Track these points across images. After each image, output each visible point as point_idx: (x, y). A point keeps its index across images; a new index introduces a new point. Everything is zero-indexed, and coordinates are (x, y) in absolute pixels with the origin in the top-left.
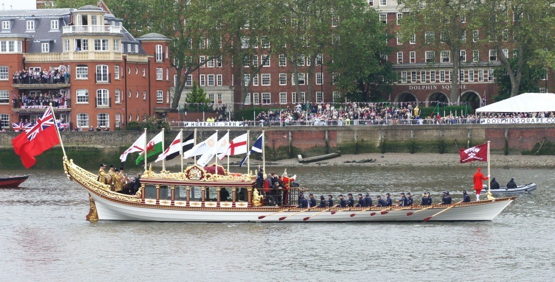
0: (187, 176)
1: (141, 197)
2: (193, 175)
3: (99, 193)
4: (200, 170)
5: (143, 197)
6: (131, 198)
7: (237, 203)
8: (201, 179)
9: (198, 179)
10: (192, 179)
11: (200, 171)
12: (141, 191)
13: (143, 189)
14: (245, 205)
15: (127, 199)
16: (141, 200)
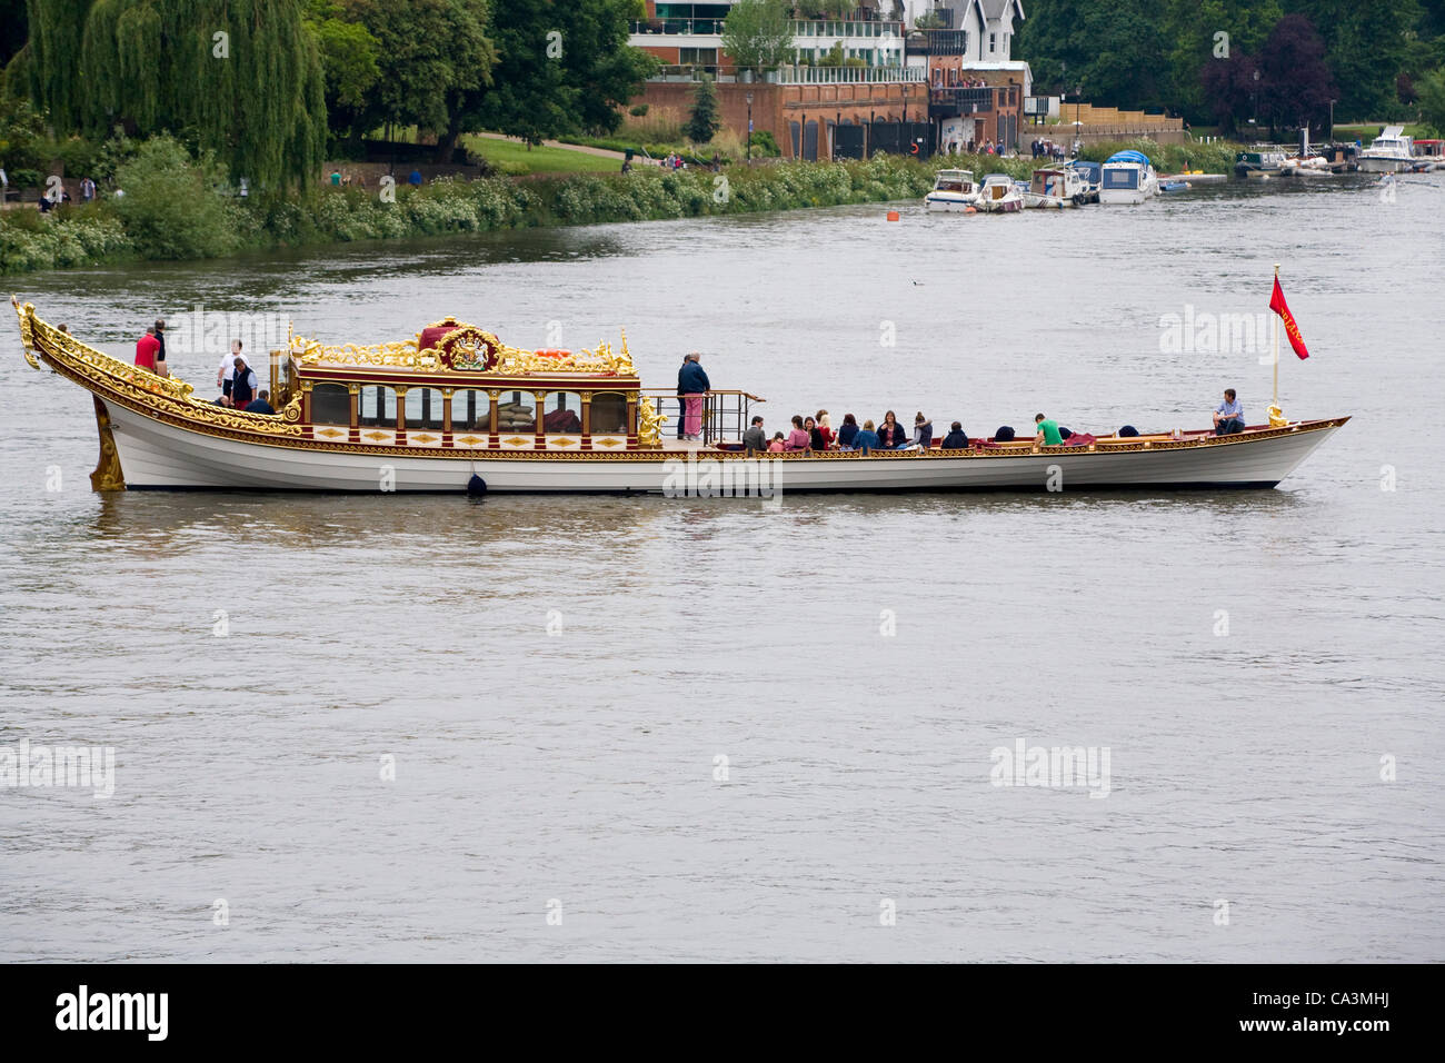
0: (446, 360)
1: (301, 422)
2: (464, 355)
3: (152, 406)
4: (484, 341)
5: (307, 420)
6: (268, 422)
7: (595, 439)
8: (487, 367)
9: (478, 368)
10: (459, 367)
11: (485, 346)
12: (301, 402)
13: (308, 397)
14: (621, 442)
15: (252, 425)
16: (298, 427)
